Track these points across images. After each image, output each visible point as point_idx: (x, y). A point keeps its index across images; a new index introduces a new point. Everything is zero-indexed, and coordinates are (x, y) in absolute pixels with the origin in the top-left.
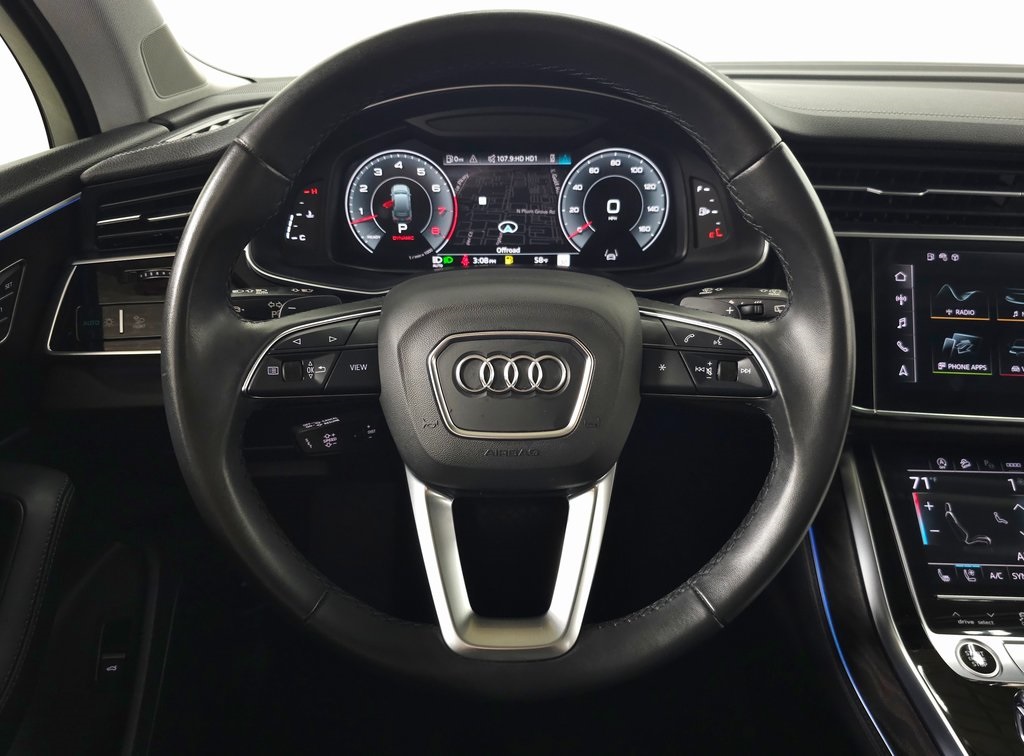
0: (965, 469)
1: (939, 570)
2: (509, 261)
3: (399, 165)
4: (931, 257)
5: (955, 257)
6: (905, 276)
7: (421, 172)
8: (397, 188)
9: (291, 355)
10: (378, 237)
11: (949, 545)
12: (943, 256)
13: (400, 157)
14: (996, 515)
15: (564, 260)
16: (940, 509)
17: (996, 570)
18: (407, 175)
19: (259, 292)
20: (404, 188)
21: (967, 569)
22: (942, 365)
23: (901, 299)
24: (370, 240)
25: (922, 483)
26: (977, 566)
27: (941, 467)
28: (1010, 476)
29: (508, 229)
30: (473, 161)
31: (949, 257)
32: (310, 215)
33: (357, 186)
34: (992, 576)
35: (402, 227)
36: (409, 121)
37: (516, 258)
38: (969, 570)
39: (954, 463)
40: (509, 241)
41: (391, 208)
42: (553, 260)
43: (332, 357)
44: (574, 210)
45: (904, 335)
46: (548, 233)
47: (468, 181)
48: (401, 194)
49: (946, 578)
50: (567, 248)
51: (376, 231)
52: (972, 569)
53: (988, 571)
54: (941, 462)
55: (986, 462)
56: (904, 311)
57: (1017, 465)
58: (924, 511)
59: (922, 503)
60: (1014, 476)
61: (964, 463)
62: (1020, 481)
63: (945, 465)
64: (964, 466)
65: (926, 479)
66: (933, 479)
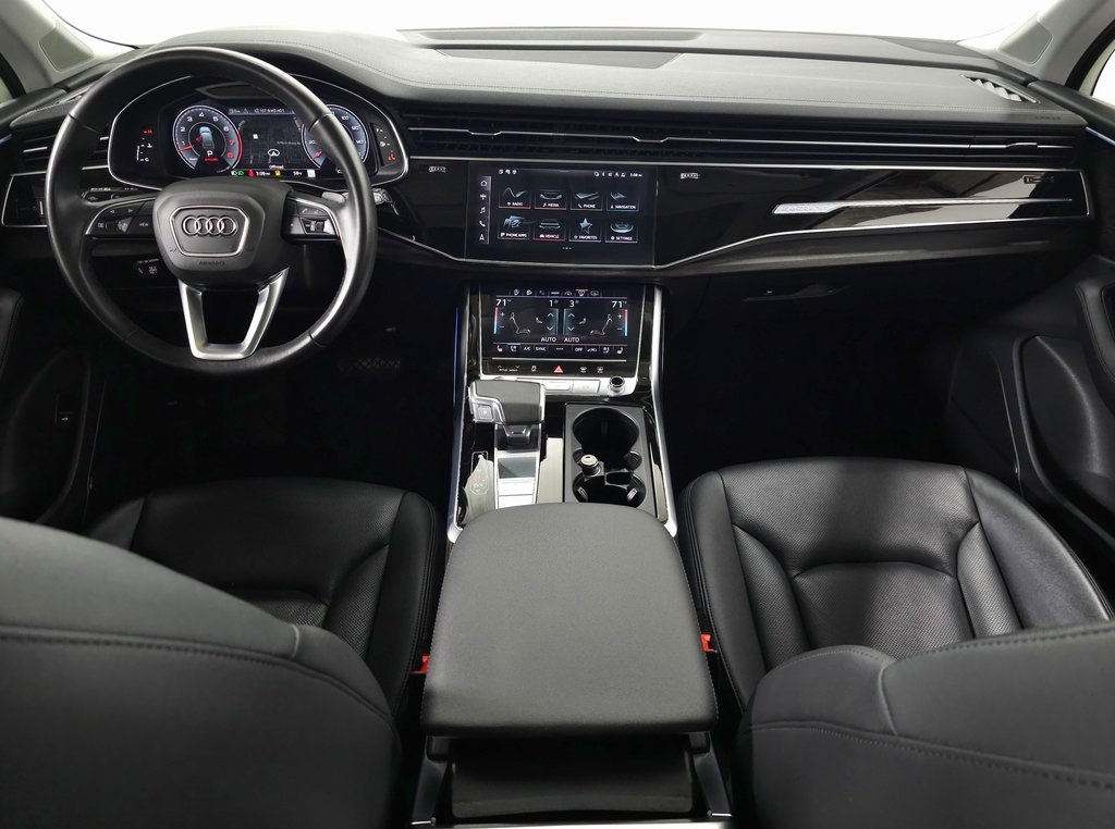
1: (498, 346)
2: (278, 174)
3: (202, 115)
5: (515, 172)
6: (487, 183)
7: (215, 119)
8: (202, 129)
9: (110, 218)
10: (196, 159)
11: (508, 333)
12: (508, 171)
13: (202, 110)
14: (537, 319)
15: (311, 173)
17: (527, 346)
18: (207, 121)
19: (106, 189)
20: (207, 129)
22: (503, 234)
24: (192, 161)
25: (502, 302)
26: (519, 344)
27: (515, 294)
29: (274, 154)
30: (246, 112)
31: (511, 171)
32: (150, 146)
33: (179, 129)
34: (525, 349)
35: (210, 153)
36: (199, 90)
37: (281, 171)
38: (513, 346)
39: (523, 292)
40: (276, 161)
41: (201, 141)
42: (305, 173)
43: (130, 219)
44: (311, 142)
46: (299, 157)
47: (244, 124)
48: (205, 132)
49: (500, 350)
50: (312, 166)
51: (195, 156)
52: (516, 345)
53: (523, 346)
54: (516, 292)
57: (557, 293)
58: (499, 316)
59: (499, 312)
60: (554, 299)
61: (529, 292)
62: (556, 302)
63: (518, 293)
64: (528, 294)
65: (505, 300)
66: (509, 300)
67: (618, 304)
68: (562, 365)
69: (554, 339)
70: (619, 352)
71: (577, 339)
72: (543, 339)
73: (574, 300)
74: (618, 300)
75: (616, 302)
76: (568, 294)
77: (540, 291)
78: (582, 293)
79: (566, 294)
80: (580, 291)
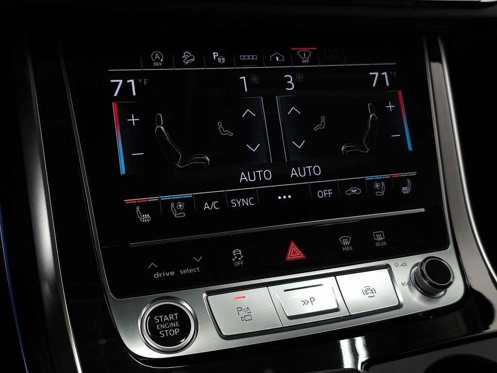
0: (188, 66)
1: (138, 209)
14: (220, 125)
16: (147, 123)
17: (209, 199)
21: (176, 201)
25: (126, 87)
26: (189, 195)
27: (156, 64)
28: (243, 72)
34: (206, 207)
38: (178, 202)
39: (173, 58)
49: (146, 218)
52: (181, 200)
53: (201, 200)
54: (157, 56)
55: (215, 55)
57: (254, 57)
58: (125, 126)
59: (124, 117)
60: (248, 73)
61: (187, 57)
62: (255, 79)
63: (162, 60)
64: (186, 61)
65: (132, 81)
66: (143, 81)
67: (381, 78)
68: (300, 237)
69: (266, 174)
70: (406, 190)
71: (315, 169)
72: (243, 177)
73: (293, 72)
74: (380, 70)
75: (377, 74)
76: (277, 60)
77: (214, 53)
78: (307, 56)
79: (274, 58)
80: (302, 49)
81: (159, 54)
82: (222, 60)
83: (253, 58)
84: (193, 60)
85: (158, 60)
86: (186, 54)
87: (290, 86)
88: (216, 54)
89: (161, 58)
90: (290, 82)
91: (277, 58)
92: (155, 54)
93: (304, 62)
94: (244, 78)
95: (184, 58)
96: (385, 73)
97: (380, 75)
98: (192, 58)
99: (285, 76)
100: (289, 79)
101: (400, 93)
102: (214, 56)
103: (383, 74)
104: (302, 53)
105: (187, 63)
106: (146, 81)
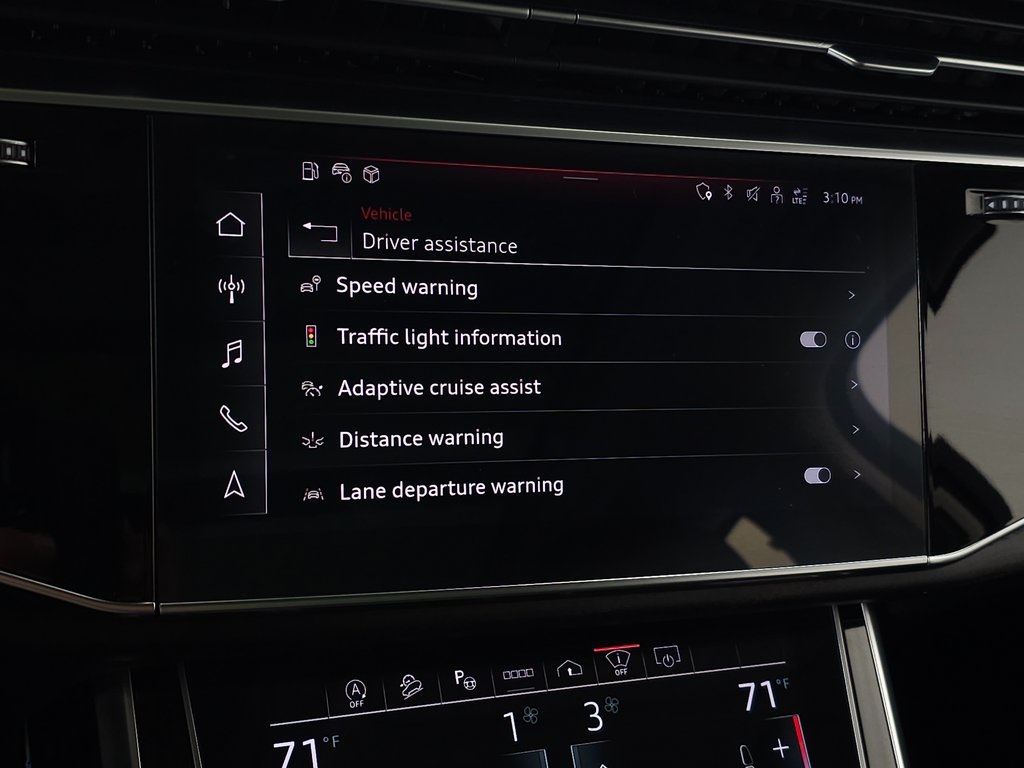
0: (411, 702)
4: (311, 172)
5: (371, 173)
12: (339, 169)
23: (232, 287)
25: (302, 754)
27: (354, 704)
28: (509, 705)
31: (356, 171)
39: (383, 690)
45: (237, 388)
54: (356, 690)
55: (458, 675)
56: (237, 320)
57: (527, 673)
60: (516, 705)
61: (408, 684)
62: (531, 715)
63: (364, 696)
64: (406, 692)
65: (312, 742)
66: (331, 740)
67: (761, 693)
73: (598, 695)
74: (756, 677)
75: (752, 685)
76: (570, 674)
77: (456, 672)
78: (623, 662)
79: (564, 671)
80: (614, 649)
81: (359, 685)
82: (470, 684)
83: (527, 675)
84: (419, 689)
85: (357, 697)
86: (406, 680)
87: (595, 723)
88: (460, 674)
89: (362, 692)
90: (595, 715)
91: (570, 670)
92: (352, 684)
93: (618, 673)
94: (511, 714)
95: (404, 687)
96: (767, 683)
97: (758, 687)
98: (417, 685)
99: (586, 705)
100: (592, 709)
101: (797, 718)
102: (457, 678)
103: (763, 684)
104: (613, 657)
105: (409, 696)
106: (336, 739)
